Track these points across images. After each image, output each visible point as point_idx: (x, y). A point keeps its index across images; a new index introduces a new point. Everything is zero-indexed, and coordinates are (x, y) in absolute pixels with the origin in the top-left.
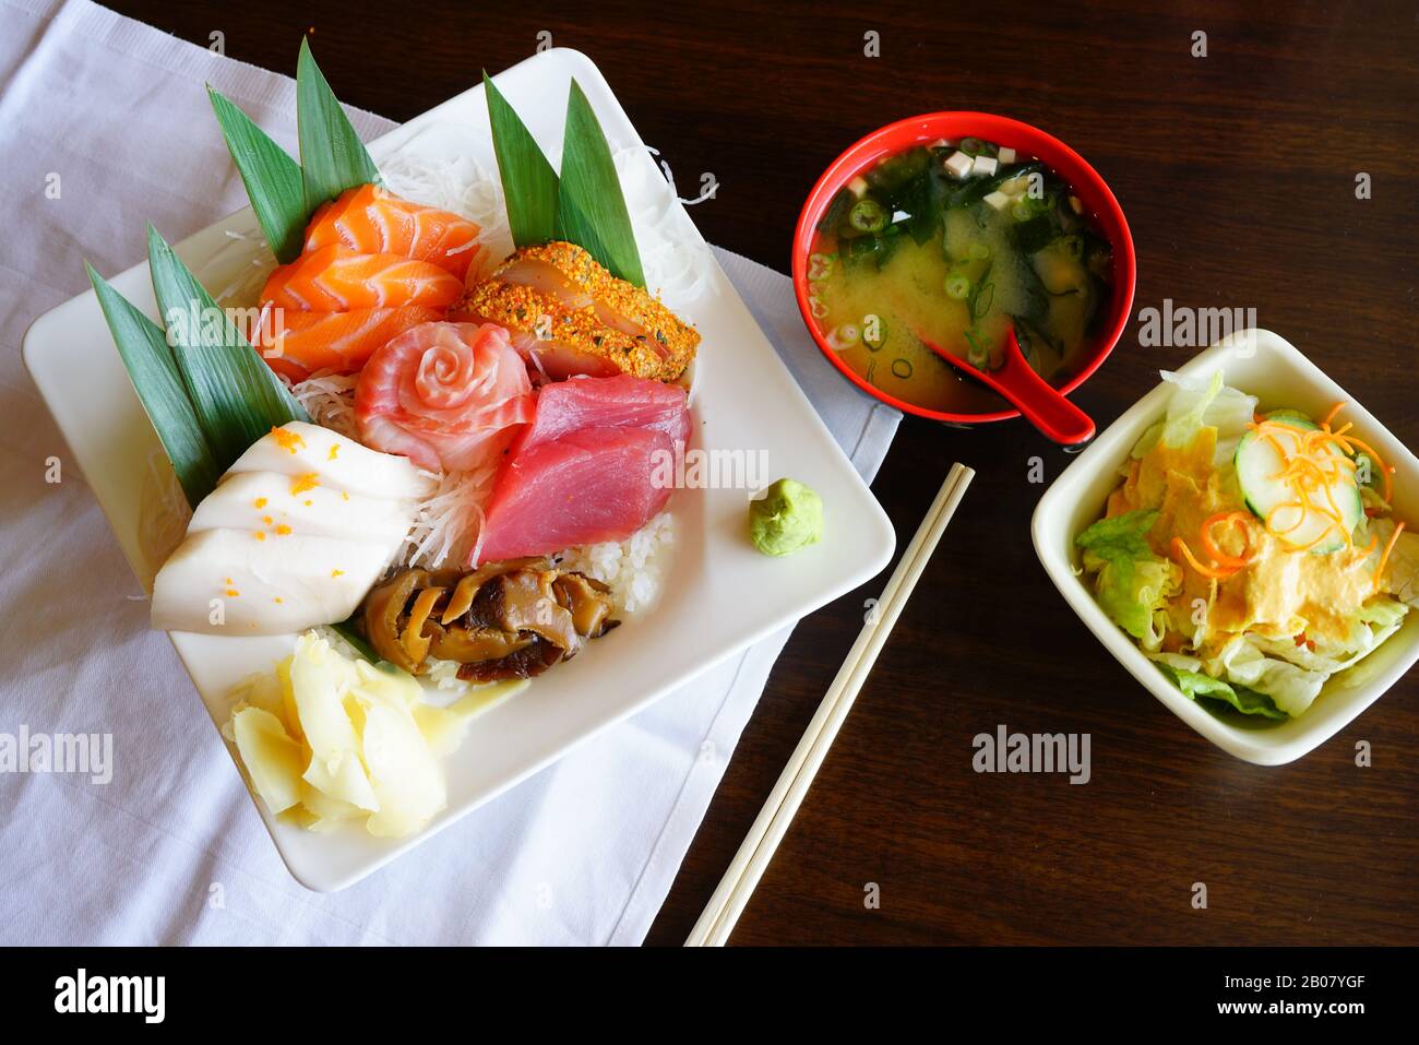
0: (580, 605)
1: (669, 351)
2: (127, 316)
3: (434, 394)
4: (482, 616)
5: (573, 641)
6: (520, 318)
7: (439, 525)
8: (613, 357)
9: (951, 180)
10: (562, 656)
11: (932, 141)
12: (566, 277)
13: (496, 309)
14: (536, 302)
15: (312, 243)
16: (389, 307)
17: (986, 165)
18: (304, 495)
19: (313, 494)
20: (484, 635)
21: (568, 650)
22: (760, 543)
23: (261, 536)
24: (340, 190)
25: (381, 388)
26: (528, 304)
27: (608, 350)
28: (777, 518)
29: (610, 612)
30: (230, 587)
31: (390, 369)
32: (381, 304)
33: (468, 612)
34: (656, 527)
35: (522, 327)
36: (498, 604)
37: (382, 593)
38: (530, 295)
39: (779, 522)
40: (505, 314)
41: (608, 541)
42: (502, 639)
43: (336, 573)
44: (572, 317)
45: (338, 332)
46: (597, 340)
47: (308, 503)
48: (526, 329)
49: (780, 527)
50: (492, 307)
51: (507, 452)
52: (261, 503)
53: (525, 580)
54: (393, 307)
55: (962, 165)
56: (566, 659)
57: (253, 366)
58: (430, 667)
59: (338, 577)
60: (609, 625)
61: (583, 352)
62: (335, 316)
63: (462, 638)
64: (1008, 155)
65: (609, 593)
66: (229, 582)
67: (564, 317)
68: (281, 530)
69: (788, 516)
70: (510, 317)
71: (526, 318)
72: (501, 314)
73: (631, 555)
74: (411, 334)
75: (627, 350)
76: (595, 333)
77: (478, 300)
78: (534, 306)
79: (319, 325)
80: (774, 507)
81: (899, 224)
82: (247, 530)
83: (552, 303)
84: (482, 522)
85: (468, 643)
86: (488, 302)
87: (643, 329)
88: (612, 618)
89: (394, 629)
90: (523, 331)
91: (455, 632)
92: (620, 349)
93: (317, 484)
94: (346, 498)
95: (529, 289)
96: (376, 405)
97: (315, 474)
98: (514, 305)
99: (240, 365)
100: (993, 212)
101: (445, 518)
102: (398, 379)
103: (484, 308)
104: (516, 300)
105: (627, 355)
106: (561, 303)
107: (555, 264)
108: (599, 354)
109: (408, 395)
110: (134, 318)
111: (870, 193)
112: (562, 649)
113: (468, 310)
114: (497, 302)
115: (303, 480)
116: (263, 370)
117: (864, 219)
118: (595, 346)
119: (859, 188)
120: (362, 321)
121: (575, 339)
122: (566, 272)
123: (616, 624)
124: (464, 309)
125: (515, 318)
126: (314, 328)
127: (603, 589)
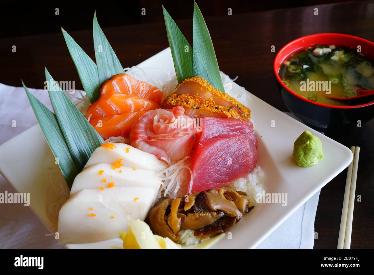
0: (237, 200)
1: (242, 112)
2: (39, 107)
3: (162, 126)
4: (200, 205)
5: (239, 214)
6: (187, 103)
7: (173, 177)
8: (224, 112)
9: (318, 56)
10: (235, 221)
11: (306, 48)
12: (201, 86)
13: (177, 102)
14: (191, 98)
15: (104, 91)
16: (136, 111)
17: (327, 50)
18: (118, 170)
19: (122, 168)
20: (202, 215)
21: (237, 216)
22: (302, 159)
23: (102, 189)
24: (111, 76)
25: (140, 131)
26: (188, 99)
27: (221, 110)
28: (308, 142)
29: (249, 202)
30: (91, 212)
31: (142, 125)
32: (133, 111)
33: (194, 205)
34: (256, 172)
35: (188, 106)
36: (206, 200)
37: (156, 209)
38: (188, 96)
39: (310, 144)
40: (181, 102)
41: (240, 178)
42: (210, 215)
43: (136, 199)
44: (205, 102)
45: (118, 121)
46: (217, 108)
47: (120, 172)
48: (190, 106)
49: (310, 146)
50: (176, 101)
51: (193, 149)
52: (101, 172)
53: (213, 191)
54: (137, 111)
55: (320, 51)
56: (238, 221)
57: (89, 129)
58: (181, 235)
59: (137, 201)
60: (250, 209)
61: (213, 112)
62: (116, 116)
63: (193, 218)
64: (333, 47)
65: (247, 195)
66: (91, 209)
67: (203, 102)
68: (110, 185)
69: (312, 141)
70: (183, 103)
71: (189, 103)
72: (180, 103)
73: (250, 182)
74: (147, 114)
75: (228, 110)
76: (215, 106)
77: (170, 100)
78: (191, 99)
79: (110, 120)
80: (305, 140)
81: (306, 69)
82: (96, 188)
83: (197, 98)
84: (191, 172)
85: (197, 219)
86: (174, 100)
87: (231, 104)
88: (250, 206)
89: (164, 221)
90: (189, 108)
91: (190, 215)
92: (226, 110)
93: (122, 165)
94: (135, 169)
95: (188, 94)
96: (140, 136)
97: (121, 159)
98: (183, 100)
99: (84, 129)
100: (335, 62)
101: (176, 174)
102: (146, 129)
103: (173, 102)
104: (184, 98)
105: (229, 112)
106: (200, 98)
107: (196, 81)
108: (219, 112)
109: (151, 133)
110: (42, 108)
111: (292, 63)
112: (235, 217)
113: (167, 104)
114: (177, 99)
115: (116, 163)
116: (93, 131)
117: (294, 70)
118: (216, 110)
119: (288, 63)
120: (127, 117)
121: (209, 108)
122: (201, 83)
123: (253, 207)
124: (165, 104)
125: (185, 103)
126: (109, 121)
127: (244, 194)
